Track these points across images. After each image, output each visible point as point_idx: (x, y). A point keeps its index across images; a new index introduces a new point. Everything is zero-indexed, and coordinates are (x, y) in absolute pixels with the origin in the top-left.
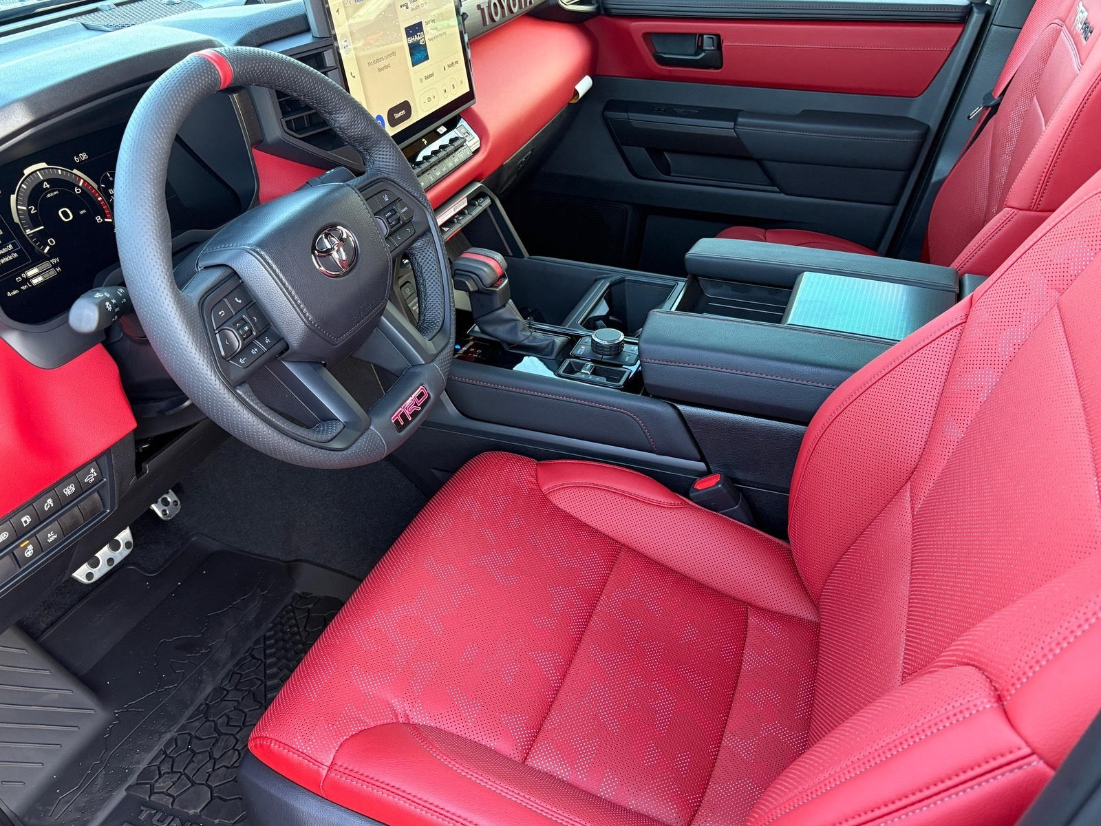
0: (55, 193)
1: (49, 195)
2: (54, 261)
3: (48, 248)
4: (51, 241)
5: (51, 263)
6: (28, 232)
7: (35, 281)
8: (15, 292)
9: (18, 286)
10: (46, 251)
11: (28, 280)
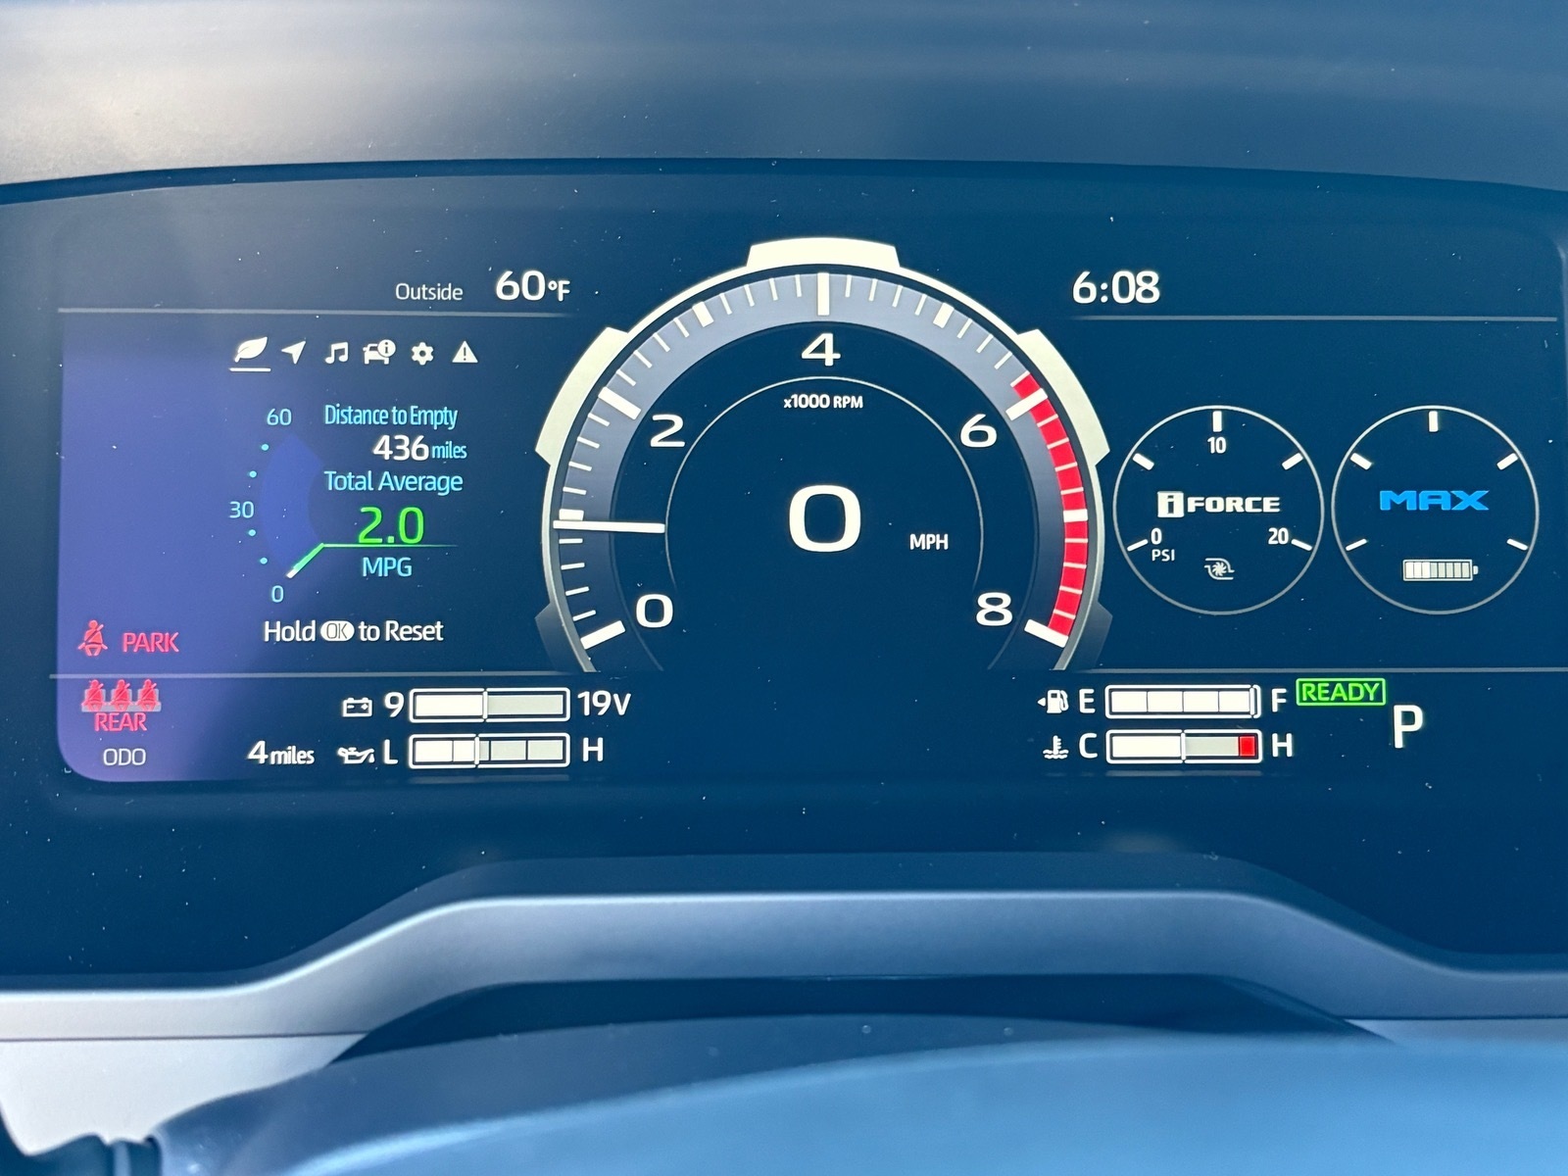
0: (840, 402)
1: (799, 401)
2: (601, 701)
3: (616, 629)
4: (654, 611)
5: (577, 704)
6: (571, 519)
7: (428, 752)
8: (291, 756)
9: (327, 733)
10: (591, 640)
11: (401, 730)
